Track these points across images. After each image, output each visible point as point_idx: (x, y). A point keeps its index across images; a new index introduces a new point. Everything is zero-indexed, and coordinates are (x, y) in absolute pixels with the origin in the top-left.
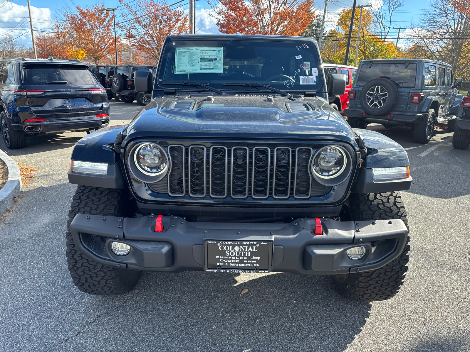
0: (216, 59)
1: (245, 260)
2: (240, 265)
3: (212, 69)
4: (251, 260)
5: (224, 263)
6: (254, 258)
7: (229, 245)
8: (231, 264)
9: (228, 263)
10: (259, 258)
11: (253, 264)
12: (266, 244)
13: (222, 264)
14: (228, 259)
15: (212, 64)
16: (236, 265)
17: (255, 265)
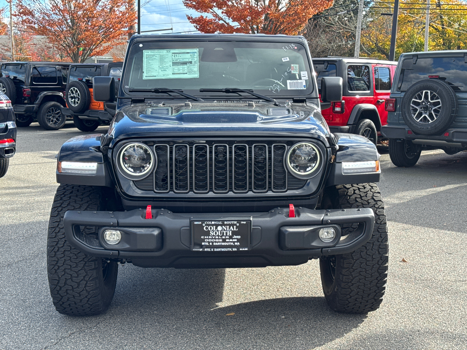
0: (191, 62)
1: (227, 239)
2: (223, 244)
3: (187, 73)
4: (233, 239)
5: (209, 242)
6: (235, 237)
7: (213, 225)
9: (213, 243)
10: (239, 237)
11: (234, 242)
12: (245, 223)
13: (207, 244)
14: (212, 238)
15: (186, 68)
16: (219, 244)
17: (236, 244)
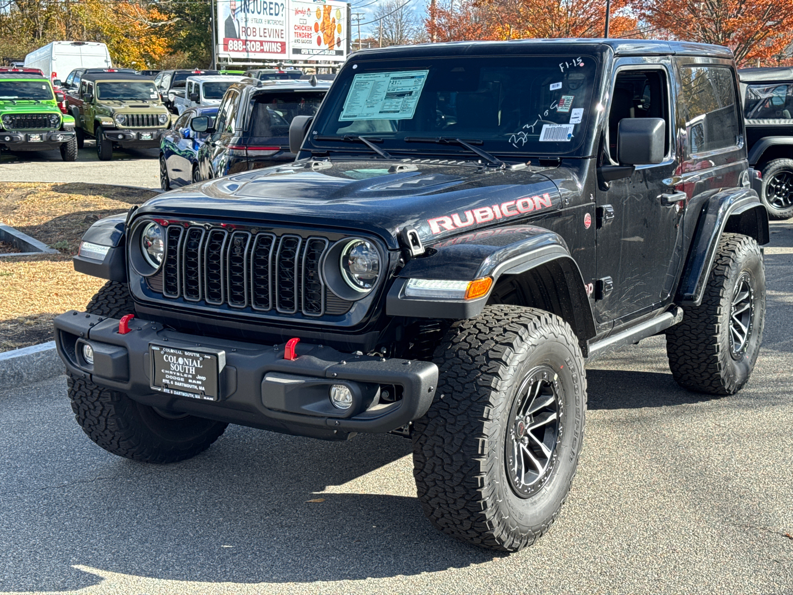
0: (411, 93)
1: (190, 378)
2: (186, 385)
3: (398, 112)
4: (197, 380)
5: (170, 380)
6: (199, 377)
7: (173, 354)
8: (176, 383)
9: (174, 381)
10: (204, 378)
11: (198, 385)
12: (209, 357)
13: (168, 382)
14: (173, 375)
15: (401, 103)
16: (180, 384)
17: (201, 388)
